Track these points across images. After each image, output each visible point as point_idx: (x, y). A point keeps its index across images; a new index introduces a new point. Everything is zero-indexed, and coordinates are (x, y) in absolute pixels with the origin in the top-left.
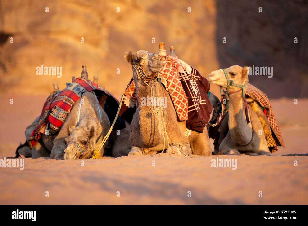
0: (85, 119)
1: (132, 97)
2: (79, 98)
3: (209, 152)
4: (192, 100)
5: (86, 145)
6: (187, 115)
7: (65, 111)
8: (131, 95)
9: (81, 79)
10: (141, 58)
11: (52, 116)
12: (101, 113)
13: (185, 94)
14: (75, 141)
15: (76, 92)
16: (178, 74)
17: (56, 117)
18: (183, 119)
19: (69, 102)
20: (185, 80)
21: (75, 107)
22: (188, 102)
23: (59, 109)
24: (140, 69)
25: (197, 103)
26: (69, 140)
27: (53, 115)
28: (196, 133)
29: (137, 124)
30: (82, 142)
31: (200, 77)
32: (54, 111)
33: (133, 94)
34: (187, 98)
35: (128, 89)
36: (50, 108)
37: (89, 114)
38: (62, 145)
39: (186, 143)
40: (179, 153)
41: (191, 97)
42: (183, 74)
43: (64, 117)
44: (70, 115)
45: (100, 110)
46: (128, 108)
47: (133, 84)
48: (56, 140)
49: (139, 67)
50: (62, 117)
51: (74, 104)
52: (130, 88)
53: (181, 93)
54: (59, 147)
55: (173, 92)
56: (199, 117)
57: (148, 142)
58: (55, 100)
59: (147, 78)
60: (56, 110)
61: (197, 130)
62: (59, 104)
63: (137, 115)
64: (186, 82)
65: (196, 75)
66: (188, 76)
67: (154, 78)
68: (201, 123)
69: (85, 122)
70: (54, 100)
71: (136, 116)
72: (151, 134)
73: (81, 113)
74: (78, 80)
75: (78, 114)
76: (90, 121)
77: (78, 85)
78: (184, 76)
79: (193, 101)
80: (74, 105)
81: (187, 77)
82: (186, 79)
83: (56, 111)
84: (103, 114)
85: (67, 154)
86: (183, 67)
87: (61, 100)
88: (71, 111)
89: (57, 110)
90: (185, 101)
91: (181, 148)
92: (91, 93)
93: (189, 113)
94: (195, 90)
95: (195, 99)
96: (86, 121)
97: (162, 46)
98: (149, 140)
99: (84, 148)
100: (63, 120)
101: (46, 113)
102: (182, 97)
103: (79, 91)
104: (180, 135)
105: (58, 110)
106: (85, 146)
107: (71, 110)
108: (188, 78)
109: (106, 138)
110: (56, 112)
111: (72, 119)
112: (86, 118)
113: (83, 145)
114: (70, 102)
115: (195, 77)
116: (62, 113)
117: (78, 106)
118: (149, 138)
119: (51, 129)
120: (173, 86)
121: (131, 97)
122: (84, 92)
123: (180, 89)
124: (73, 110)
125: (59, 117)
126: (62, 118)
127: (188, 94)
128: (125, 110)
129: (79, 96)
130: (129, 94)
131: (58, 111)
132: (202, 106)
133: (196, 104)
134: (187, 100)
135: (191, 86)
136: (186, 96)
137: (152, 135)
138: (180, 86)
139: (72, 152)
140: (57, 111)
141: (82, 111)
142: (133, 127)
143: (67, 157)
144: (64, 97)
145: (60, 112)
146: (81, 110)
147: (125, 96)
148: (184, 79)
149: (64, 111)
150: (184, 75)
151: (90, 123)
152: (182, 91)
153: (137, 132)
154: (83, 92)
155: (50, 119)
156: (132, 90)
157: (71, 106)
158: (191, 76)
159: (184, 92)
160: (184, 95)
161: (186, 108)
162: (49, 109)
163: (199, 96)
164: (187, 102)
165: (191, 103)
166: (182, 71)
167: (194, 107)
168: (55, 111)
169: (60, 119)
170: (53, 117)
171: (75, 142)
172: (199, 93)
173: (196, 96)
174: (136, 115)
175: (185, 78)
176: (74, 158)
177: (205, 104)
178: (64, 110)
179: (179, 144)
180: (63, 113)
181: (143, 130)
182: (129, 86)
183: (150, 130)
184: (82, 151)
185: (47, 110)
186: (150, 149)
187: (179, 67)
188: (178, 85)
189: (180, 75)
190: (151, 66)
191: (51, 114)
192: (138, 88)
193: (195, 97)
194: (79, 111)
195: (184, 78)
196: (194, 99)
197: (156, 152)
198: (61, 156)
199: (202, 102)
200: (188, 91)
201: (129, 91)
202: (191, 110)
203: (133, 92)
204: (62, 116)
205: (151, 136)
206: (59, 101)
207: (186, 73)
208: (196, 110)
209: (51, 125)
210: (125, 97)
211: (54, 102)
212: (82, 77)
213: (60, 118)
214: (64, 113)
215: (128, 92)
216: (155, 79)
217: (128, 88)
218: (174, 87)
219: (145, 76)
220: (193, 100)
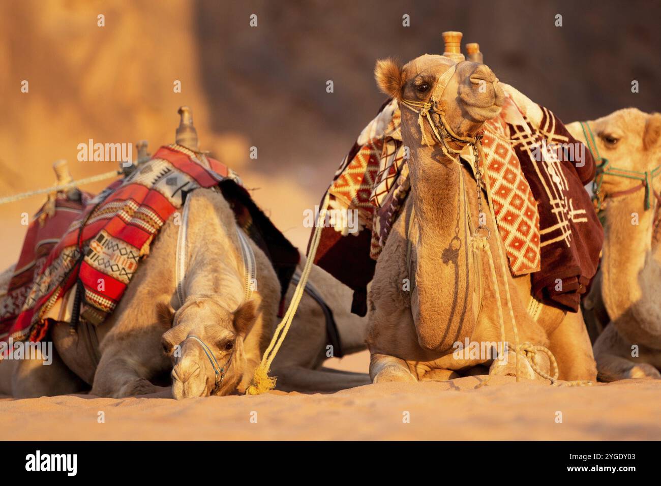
0: (206, 273)
1: (356, 201)
2: (175, 208)
3: (591, 372)
4: (553, 211)
5: (231, 351)
6: (538, 257)
7: (134, 250)
8: (354, 195)
9: (177, 148)
10: (434, 79)
11: (91, 266)
12: (251, 254)
13: (530, 193)
14: (199, 340)
15: (167, 191)
16: (505, 128)
17: (102, 267)
18: (528, 268)
19: (144, 220)
20: (527, 147)
21: (164, 237)
22: (539, 217)
23: (114, 243)
24: (431, 112)
25: (566, 218)
26: (176, 337)
27: (94, 261)
28: (558, 314)
29: (393, 285)
30: (220, 344)
31: (566, 139)
32: (95, 248)
33: (359, 192)
34: (537, 203)
35: (343, 177)
36: (78, 241)
37: (216, 256)
39: (539, 343)
40: (530, 376)
41: (549, 200)
42: (521, 128)
43: (130, 267)
44: (151, 261)
46: (343, 237)
47: (359, 161)
49: (427, 106)
50: (124, 269)
51: (160, 227)
52: (351, 175)
53: (519, 188)
55: (497, 186)
56: (572, 263)
58: (95, 214)
59: (453, 141)
60: (103, 245)
61: (564, 302)
62: (112, 226)
63: (390, 257)
64: (530, 153)
65: (556, 133)
66: (536, 136)
67: (474, 140)
68: (577, 280)
69: (208, 280)
70: (93, 216)
71: (387, 261)
72: (452, 313)
73: (190, 256)
74: (166, 152)
75: (179, 259)
76: (223, 279)
77: (170, 166)
78: (525, 137)
79: (554, 214)
80: (159, 231)
81: (532, 139)
82: (529, 143)
83: (102, 248)
84: (256, 255)
85: (184, 382)
86: (518, 108)
87: (119, 216)
88: (154, 249)
89: (107, 245)
90: (533, 213)
91: (532, 359)
92: (214, 192)
93: (542, 249)
94: (557, 179)
95: (560, 205)
96: (210, 277)
98: (442, 334)
100: (125, 279)
101: (68, 256)
102: (523, 202)
103: (175, 188)
104: (525, 317)
105: (110, 245)
107: (152, 244)
108: (537, 140)
110: (104, 253)
111: (161, 274)
112: (209, 268)
114: (148, 222)
115: (554, 140)
116: (124, 254)
117: (177, 233)
118: (444, 326)
119: (86, 304)
120: (496, 166)
121: (352, 202)
122: (191, 190)
123: (515, 176)
124: (158, 244)
125: (115, 268)
126: (123, 272)
127: (537, 192)
128: (331, 243)
129: (176, 201)
130: (347, 194)
131: (111, 250)
132: (577, 228)
133: (562, 221)
134: (535, 209)
135: (547, 166)
136: (533, 199)
138: (516, 167)
139: (198, 375)
140: (105, 250)
141: (189, 250)
142: (379, 294)
143: (184, 391)
144: (126, 206)
145: (117, 252)
146: (187, 246)
147: (333, 197)
148: (523, 146)
149: (129, 249)
150: (523, 134)
151: (223, 283)
152: (521, 183)
153: (395, 311)
154: (185, 189)
155: (85, 274)
156: (356, 181)
157: (150, 233)
158: (540, 135)
159: (528, 184)
160: (527, 196)
161: (535, 236)
162: (78, 244)
163: (566, 198)
164: (537, 215)
165: (547, 218)
166: (517, 121)
167: (558, 233)
168: (99, 249)
169: (118, 273)
170: (95, 269)
171: (198, 343)
172: (568, 189)
173: (561, 199)
174: (386, 258)
175: (528, 140)
177: (585, 223)
178: (130, 247)
179: (526, 347)
180: (126, 257)
181: (428, 304)
182: (347, 168)
183: (451, 301)
185: (71, 246)
186: (432, 363)
187: (509, 106)
188: (511, 162)
189: (513, 132)
190: (471, 101)
191: (87, 258)
192: (421, 171)
193: (558, 201)
194: (180, 248)
195: (524, 141)
196: (557, 205)
197: (449, 373)
199: (577, 216)
200: (537, 183)
201: (346, 184)
202: (550, 242)
203: (358, 187)
204: (122, 264)
205: (450, 320)
206: (110, 219)
207: (529, 124)
208: (563, 241)
209: (89, 294)
210: (333, 203)
211: (91, 221)
212: (178, 143)
213: (116, 271)
214: (131, 256)
215: (342, 186)
216: (476, 143)
217: (344, 173)
218: (498, 170)
219: (448, 133)
220: (555, 211)
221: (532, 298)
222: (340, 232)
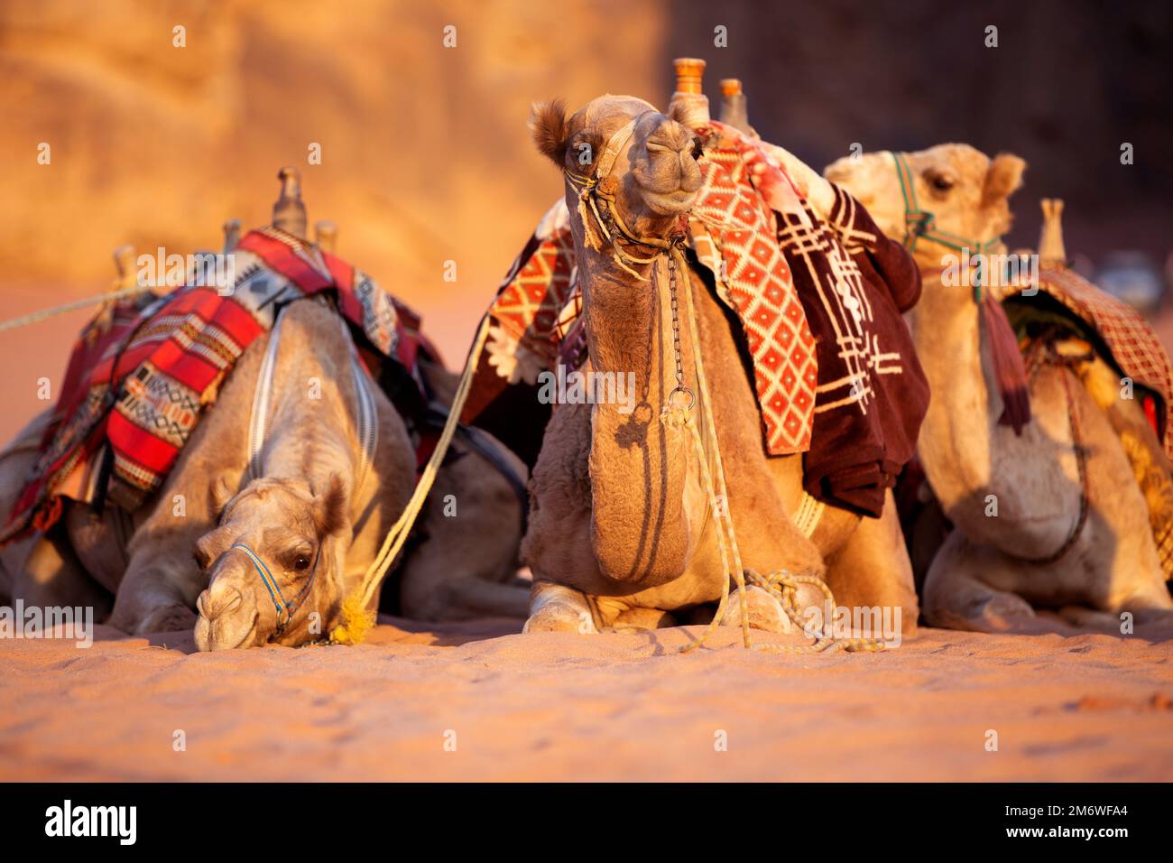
0: (294, 440)
1: (533, 331)
2: (262, 329)
4: (841, 355)
5: (305, 572)
6: (806, 429)
7: (193, 396)
8: (529, 319)
9: (273, 233)
10: (601, 140)
11: (125, 417)
12: (371, 408)
13: (804, 324)
14: (250, 554)
15: (251, 301)
16: (768, 218)
17: (143, 419)
18: (787, 445)
19: (210, 347)
20: (803, 250)
21: (239, 376)
22: (815, 364)
23: (163, 382)
25: (864, 367)
26: (216, 544)
27: (131, 409)
29: (568, 470)
30: (285, 558)
31: (872, 238)
32: (133, 390)
33: (537, 315)
34: (815, 342)
35: (513, 290)
36: (112, 376)
37: (312, 413)
38: (172, 563)
39: (809, 570)
40: (783, 627)
41: (835, 336)
42: (794, 219)
43: (185, 421)
44: (216, 414)
45: (366, 390)
46: (510, 386)
47: (537, 265)
48: (145, 538)
49: (591, 182)
50: (175, 424)
51: (236, 359)
52: (524, 286)
53: (787, 314)
54: (159, 575)
55: (754, 306)
56: (869, 441)
57: (628, 567)
58: (141, 333)
59: (631, 244)
60: (146, 384)
61: (858, 502)
62: (162, 355)
63: (565, 424)
64: (807, 260)
65: (856, 227)
66: (820, 232)
68: (877, 468)
69: (297, 452)
70: (137, 336)
71: (560, 430)
72: (646, 524)
73: (273, 408)
74: (255, 240)
75: (257, 412)
76: (319, 451)
77: (259, 262)
78: (801, 233)
79: (843, 360)
80: (234, 364)
81: (813, 237)
82: (807, 243)
83: (144, 390)
84: (380, 410)
85: (211, 620)
86: (793, 186)
87: (173, 339)
88: (223, 395)
89: (152, 384)
90: (804, 356)
91: (791, 597)
93: (817, 416)
94: (852, 304)
95: (854, 345)
96: (300, 446)
97: (692, 79)
98: (632, 557)
99: (294, 590)
100: (177, 439)
101: (97, 398)
102: (791, 336)
103: (264, 298)
104: (784, 528)
105: (156, 385)
106: (297, 578)
107: (221, 387)
108: (821, 239)
109: (397, 537)
110: (147, 397)
111: (226, 437)
112: (300, 430)
113: (292, 575)
114: (216, 351)
115: (852, 238)
116: (177, 401)
117: (258, 370)
118: (634, 544)
119: (117, 478)
120: (752, 275)
121: (527, 331)
123: (782, 293)
124: (230, 387)
125: (161, 422)
126: (174, 429)
127: (817, 322)
128: (491, 395)
129: (264, 318)
130: (518, 318)
131: (157, 393)
132: (884, 384)
133: (855, 371)
134: (810, 351)
135: (835, 281)
136: (808, 333)
137: (651, 533)
138: (786, 280)
139: (238, 610)
140: (148, 392)
141: (275, 398)
142: (544, 483)
143: (210, 634)
144: (186, 323)
145: (166, 397)
146: (271, 392)
147: (495, 322)
148: (797, 247)
149: (184, 393)
150: (798, 228)
151: (320, 457)
152: (792, 306)
153: (569, 514)
154: (280, 299)
155: (115, 431)
156: (533, 298)
157: (219, 369)
158: (830, 230)
159: (802, 308)
160: (800, 327)
162: (111, 381)
163: (867, 334)
164: (811, 360)
165: (830, 366)
166: (789, 206)
167: (846, 391)
168: (139, 390)
169: (165, 430)
170: (132, 422)
171: (249, 558)
172: (871, 319)
173: (855, 334)
174: (559, 425)
175: (804, 238)
176: (248, 642)
177: (898, 375)
178: (185, 389)
179: (781, 577)
180: (179, 405)
181: (608, 507)
182: (518, 276)
184: (282, 605)
185: (102, 383)
186: (630, 598)
187: (777, 183)
188: (776, 272)
189: (781, 225)
191: (122, 406)
193: (851, 338)
194: (260, 395)
195: (798, 240)
196: (849, 346)
198: (170, 620)
199: (884, 364)
200: (817, 308)
201: (518, 302)
202: (834, 405)
203: (536, 307)
204: (173, 415)
205: (644, 535)
206: (159, 343)
207: (809, 213)
208: (856, 404)
209: (121, 462)
210: (495, 332)
211: (134, 345)
212: (276, 225)
213: (163, 427)
214: (187, 403)
215: (509, 304)
216: (671, 248)
217: (513, 284)
218: (755, 281)
219: (621, 231)
220: (845, 355)
221: (806, 494)
222: (505, 378)
